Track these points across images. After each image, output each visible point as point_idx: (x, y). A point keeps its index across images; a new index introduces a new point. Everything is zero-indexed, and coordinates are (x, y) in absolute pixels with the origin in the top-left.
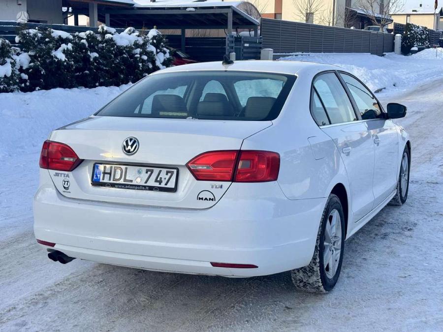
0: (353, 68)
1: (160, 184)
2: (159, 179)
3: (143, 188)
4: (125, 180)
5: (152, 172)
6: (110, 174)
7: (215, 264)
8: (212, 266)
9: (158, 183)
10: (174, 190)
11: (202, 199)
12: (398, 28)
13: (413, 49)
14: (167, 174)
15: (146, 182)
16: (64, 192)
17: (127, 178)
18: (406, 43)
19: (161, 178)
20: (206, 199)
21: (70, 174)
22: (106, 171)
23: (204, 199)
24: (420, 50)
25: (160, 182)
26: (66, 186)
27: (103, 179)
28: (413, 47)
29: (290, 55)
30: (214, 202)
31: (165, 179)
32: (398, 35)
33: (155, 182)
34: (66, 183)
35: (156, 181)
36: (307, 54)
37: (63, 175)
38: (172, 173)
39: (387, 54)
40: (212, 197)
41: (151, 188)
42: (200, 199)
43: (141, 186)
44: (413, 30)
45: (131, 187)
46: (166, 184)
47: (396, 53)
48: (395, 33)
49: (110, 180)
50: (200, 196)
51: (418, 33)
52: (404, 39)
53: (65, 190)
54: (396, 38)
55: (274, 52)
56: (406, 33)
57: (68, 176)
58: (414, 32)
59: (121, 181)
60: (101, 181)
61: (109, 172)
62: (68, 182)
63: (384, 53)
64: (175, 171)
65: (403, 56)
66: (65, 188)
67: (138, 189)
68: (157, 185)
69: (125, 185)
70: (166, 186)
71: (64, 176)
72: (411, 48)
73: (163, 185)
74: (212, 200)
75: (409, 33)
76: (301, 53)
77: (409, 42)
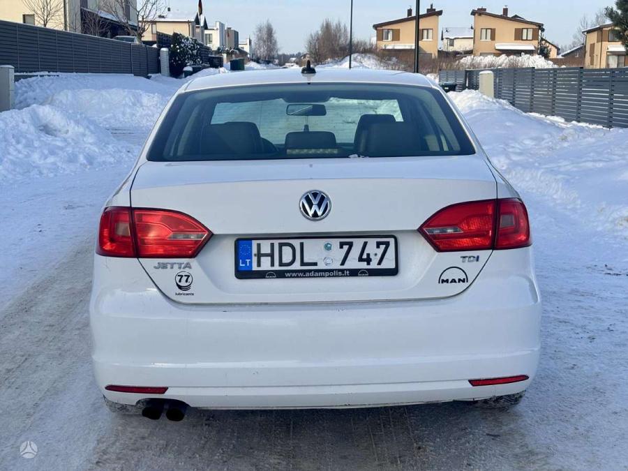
0: (141, 95)
1: (368, 264)
2: (365, 256)
3: (340, 273)
4: (303, 264)
5: (351, 245)
6: (272, 255)
7: (474, 383)
8: (470, 386)
9: (366, 263)
10: (393, 272)
11: (447, 281)
12: (163, 40)
13: (186, 69)
14: (378, 247)
15: (343, 263)
16: (179, 294)
17: (306, 260)
18: (175, 61)
19: (368, 255)
20: (453, 281)
21: (193, 262)
22: (263, 251)
23: (450, 281)
24: (195, 71)
25: (368, 261)
26: (183, 284)
27: (259, 265)
28: (186, 66)
29: (34, 76)
30: (466, 285)
31: (376, 255)
32: (164, 49)
33: (359, 261)
34: (184, 278)
35: (361, 259)
36: (55, 74)
37: (176, 267)
38: (387, 244)
39: (153, 75)
40: (463, 277)
41: (354, 273)
42: (443, 281)
43: (336, 270)
44: (183, 43)
45: (317, 274)
46: (379, 263)
47: (164, 75)
48: (160, 47)
49: (272, 265)
50: (444, 277)
51: (187, 47)
52: (172, 54)
53: (181, 292)
54: (161, 53)
55: (15, 72)
56: (175, 46)
57: (188, 266)
58: (185, 45)
59: (297, 266)
60: (255, 268)
61: (269, 252)
62: (188, 276)
63: (149, 75)
64: (392, 241)
65: (174, 79)
66: (180, 287)
67: (329, 276)
68: (364, 265)
69: (304, 272)
70: (379, 267)
71: (180, 268)
72: (183, 68)
73: (374, 265)
74: (463, 281)
75: (178, 47)
76: (47, 73)
77: (179, 60)
